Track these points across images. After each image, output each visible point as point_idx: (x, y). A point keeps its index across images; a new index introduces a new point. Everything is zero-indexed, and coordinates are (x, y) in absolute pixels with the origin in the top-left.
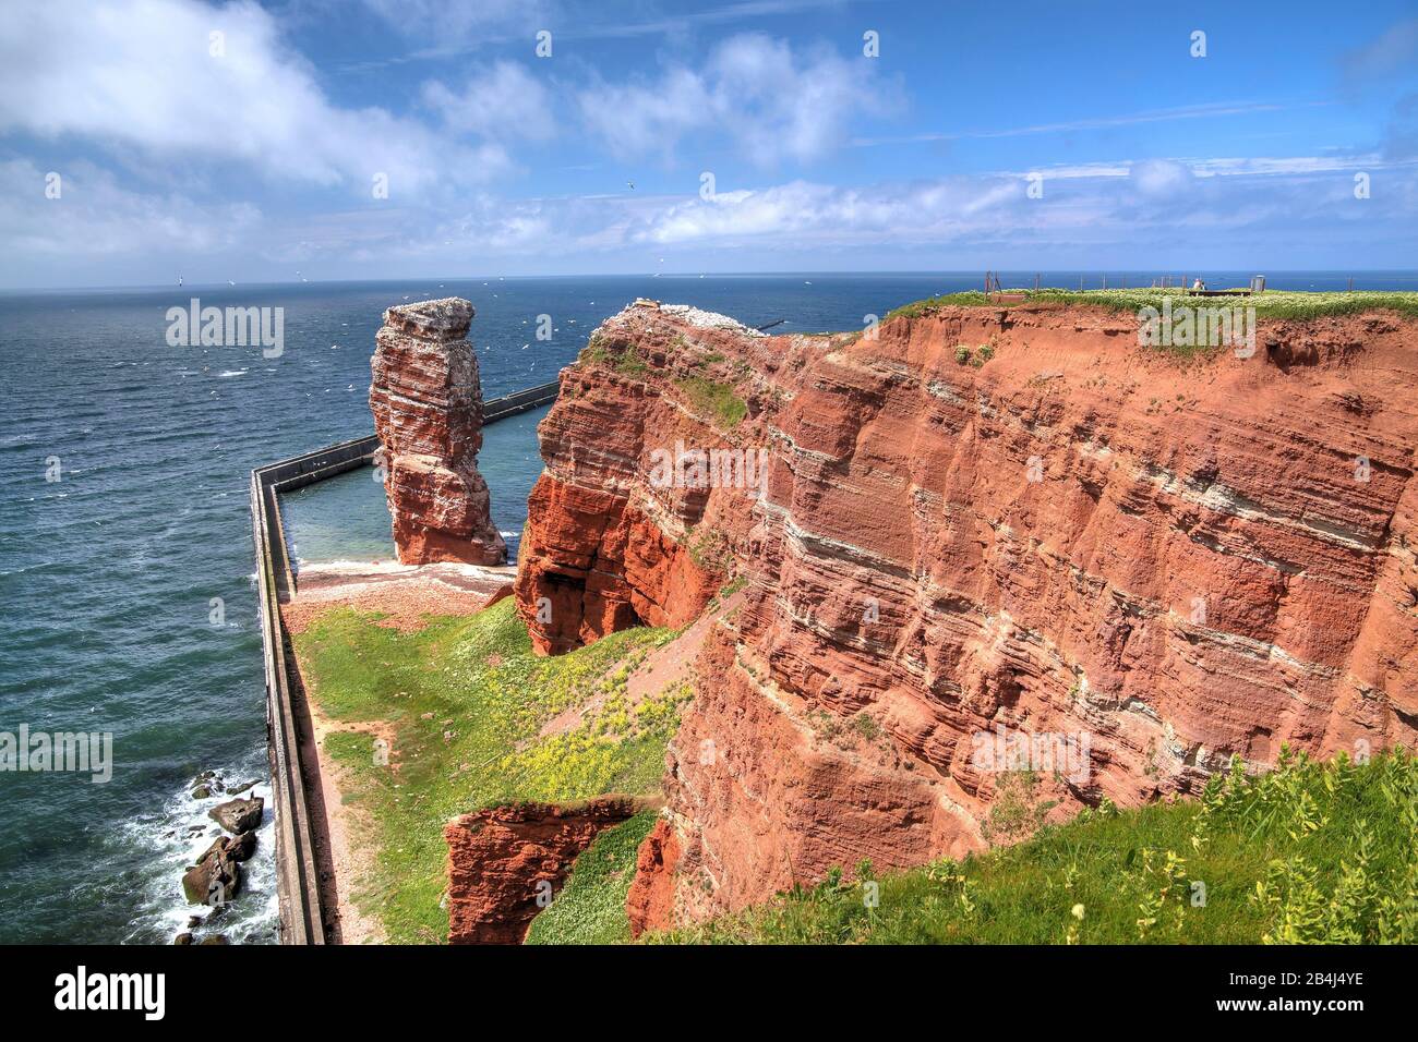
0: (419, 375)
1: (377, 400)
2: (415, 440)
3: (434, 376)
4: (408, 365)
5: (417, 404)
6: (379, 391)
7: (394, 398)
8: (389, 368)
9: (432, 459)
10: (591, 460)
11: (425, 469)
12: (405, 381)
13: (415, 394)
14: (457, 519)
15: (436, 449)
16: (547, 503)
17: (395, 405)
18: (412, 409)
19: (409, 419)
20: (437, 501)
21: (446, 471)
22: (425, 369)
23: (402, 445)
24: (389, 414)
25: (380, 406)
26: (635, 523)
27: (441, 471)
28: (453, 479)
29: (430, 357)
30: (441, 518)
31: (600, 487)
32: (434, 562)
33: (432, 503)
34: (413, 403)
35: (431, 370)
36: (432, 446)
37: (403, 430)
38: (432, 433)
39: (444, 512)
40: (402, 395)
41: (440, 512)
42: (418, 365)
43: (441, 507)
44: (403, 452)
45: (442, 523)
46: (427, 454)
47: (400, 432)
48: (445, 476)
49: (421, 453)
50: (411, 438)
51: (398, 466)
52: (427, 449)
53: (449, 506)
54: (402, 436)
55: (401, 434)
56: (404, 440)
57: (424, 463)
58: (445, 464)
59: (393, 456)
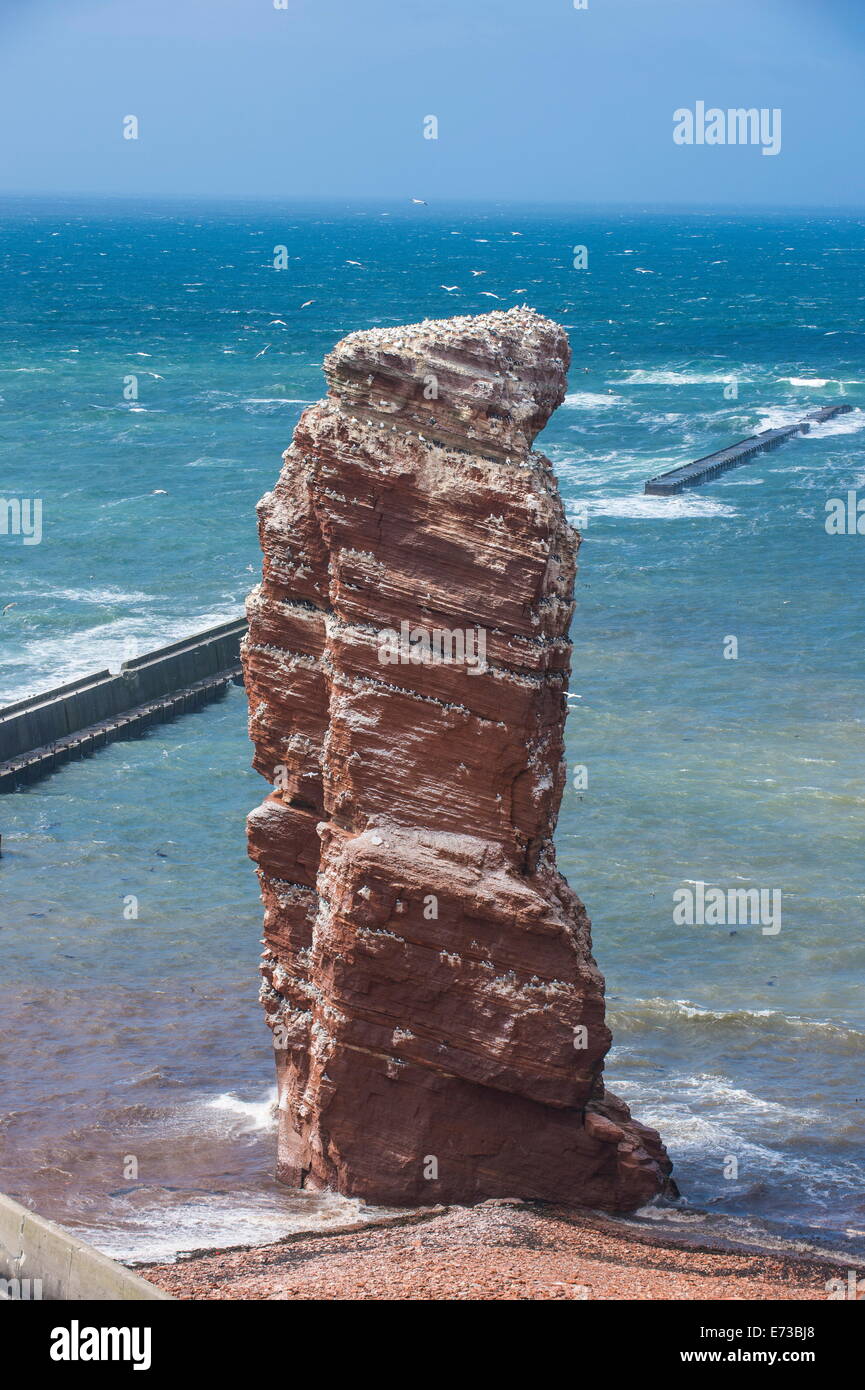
0: (449, 562)
1: (274, 640)
2: (414, 778)
3: (499, 567)
4: (409, 527)
6: (290, 611)
7: (352, 635)
8: (342, 538)
9: (470, 844)
11: (452, 880)
15: (477, 812)
17: (348, 660)
18: (410, 674)
19: (397, 711)
20: (486, 987)
21: (517, 887)
22: (468, 541)
23: (370, 795)
24: (319, 689)
25: (288, 663)
27: (499, 884)
28: (545, 913)
29: (491, 504)
30: (497, 1044)
33: (468, 989)
35: (488, 547)
36: (469, 804)
38: (478, 752)
39: (508, 1025)
41: (493, 1027)
42: (449, 529)
43: (501, 1008)
44: (372, 818)
45: (499, 1060)
46: (455, 827)
47: (368, 750)
48: (519, 902)
49: (436, 825)
50: (402, 773)
51: (366, 863)
52: (452, 813)
53: (525, 1005)
54: (373, 764)
55: (369, 757)
56: (378, 778)
57: (443, 854)
58: (507, 866)
59: (327, 832)
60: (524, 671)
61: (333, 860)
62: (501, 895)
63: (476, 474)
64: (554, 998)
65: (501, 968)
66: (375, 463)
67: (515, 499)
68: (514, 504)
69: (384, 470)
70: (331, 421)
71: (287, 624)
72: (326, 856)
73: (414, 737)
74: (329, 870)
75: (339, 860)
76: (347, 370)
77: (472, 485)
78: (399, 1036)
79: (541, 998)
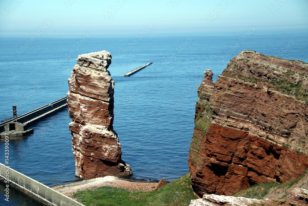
0: (95, 87)
1: (71, 99)
2: (92, 118)
3: (103, 87)
4: (90, 82)
5: (95, 100)
6: (73, 95)
7: (83, 98)
8: (81, 84)
9: (101, 127)
10: (233, 116)
11: (99, 131)
12: (88, 90)
13: (93, 96)
14: (114, 155)
15: (102, 122)
16: (214, 135)
17: (82, 101)
18: (91, 103)
19: (90, 108)
20: (104, 146)
21: (108, 132)
22: (98, 84)
23: (86, 120)
24: (78, 106)
25: (74, 102)
26: (254, 141)
28: (112, 135)
29: (101, 78)
30: (106, 154)
31: (236, 127)
32: (100, 176)
33: (102, 147)
34: (92, 100)
35: (101, 85)
36: (101, 120)
37: (86, 113)
38: (101, 113)
39: (107, 151)
40: (87, 96)
41: (105, 152)
42: (95, 82)
43: (106, 149)
44: (87, 123)
45: (106, 157)
46: (99, 124)
47: (86, 114)
48: (108, 134)
49: (96, 124)
50: (91, 117)
51: (86, 130)
52: (98, 122)
53: (110, 149)
54: (86, 116)
55: (86, 115)
56: (87, 118)
57: (97, 128)
58: (106, 129)
59: (80, 126)
60: (107, 102)
61: (81, 130)
62: (106, 133)
63: (99, 74)
64: (114, 147)
65: (106, 143)
66: (85, 73)
67: (105, 77)
68: (105, 78)
69: (86, 74)
70: (78, 68)
71: (73, 97)
72: (80, 129)
73: (92, 112)
74: (81, 131)
75: (82, 130)
76: (80, 60)
77: (98, 76)
78: (92, 154)
79: (112, 148)
